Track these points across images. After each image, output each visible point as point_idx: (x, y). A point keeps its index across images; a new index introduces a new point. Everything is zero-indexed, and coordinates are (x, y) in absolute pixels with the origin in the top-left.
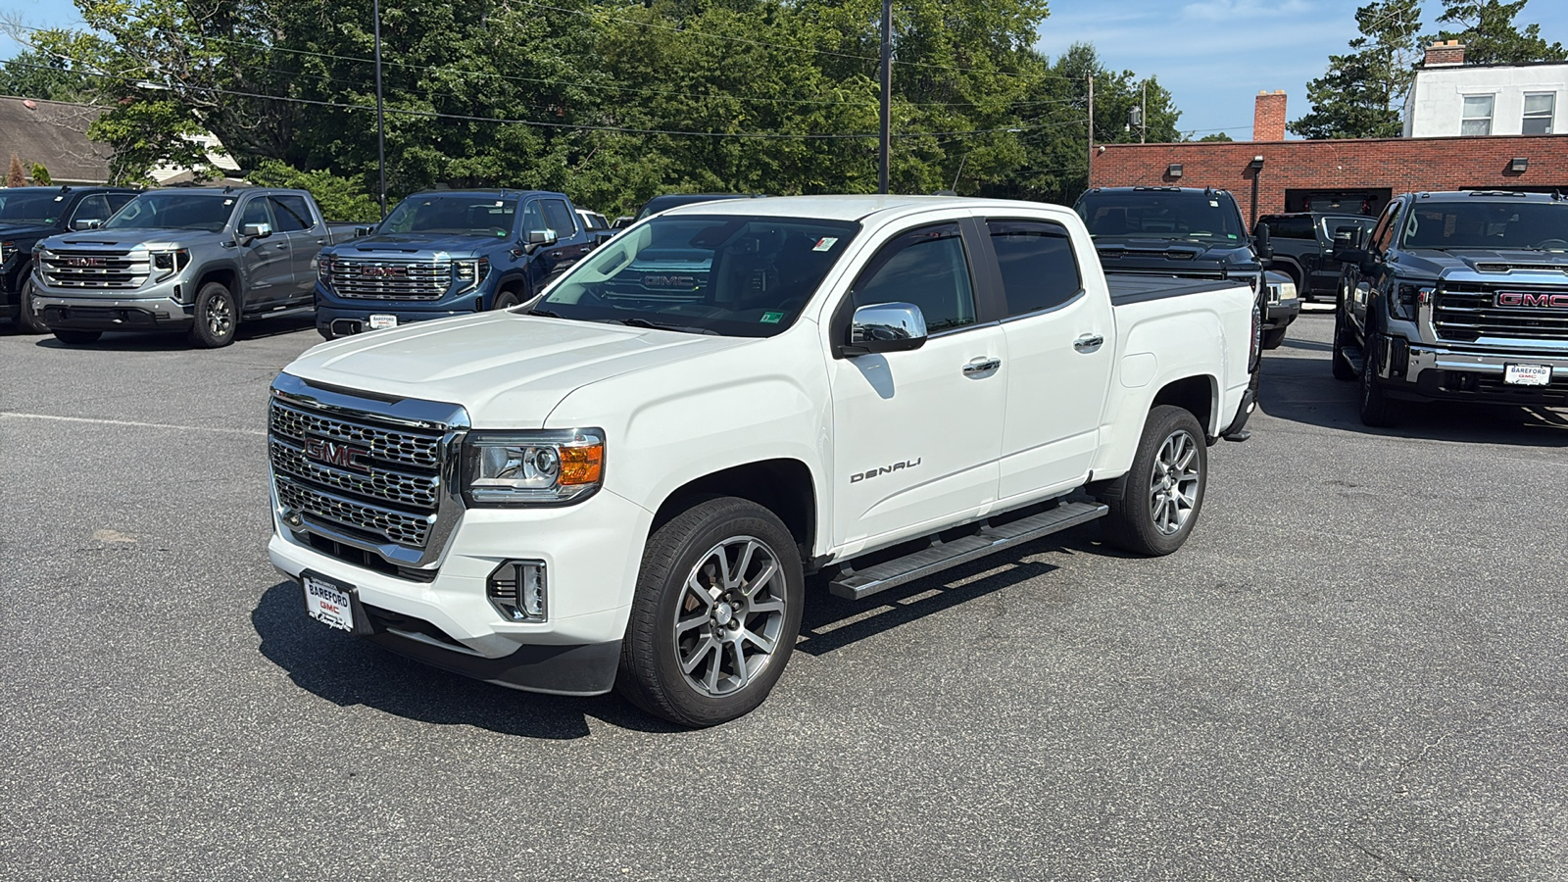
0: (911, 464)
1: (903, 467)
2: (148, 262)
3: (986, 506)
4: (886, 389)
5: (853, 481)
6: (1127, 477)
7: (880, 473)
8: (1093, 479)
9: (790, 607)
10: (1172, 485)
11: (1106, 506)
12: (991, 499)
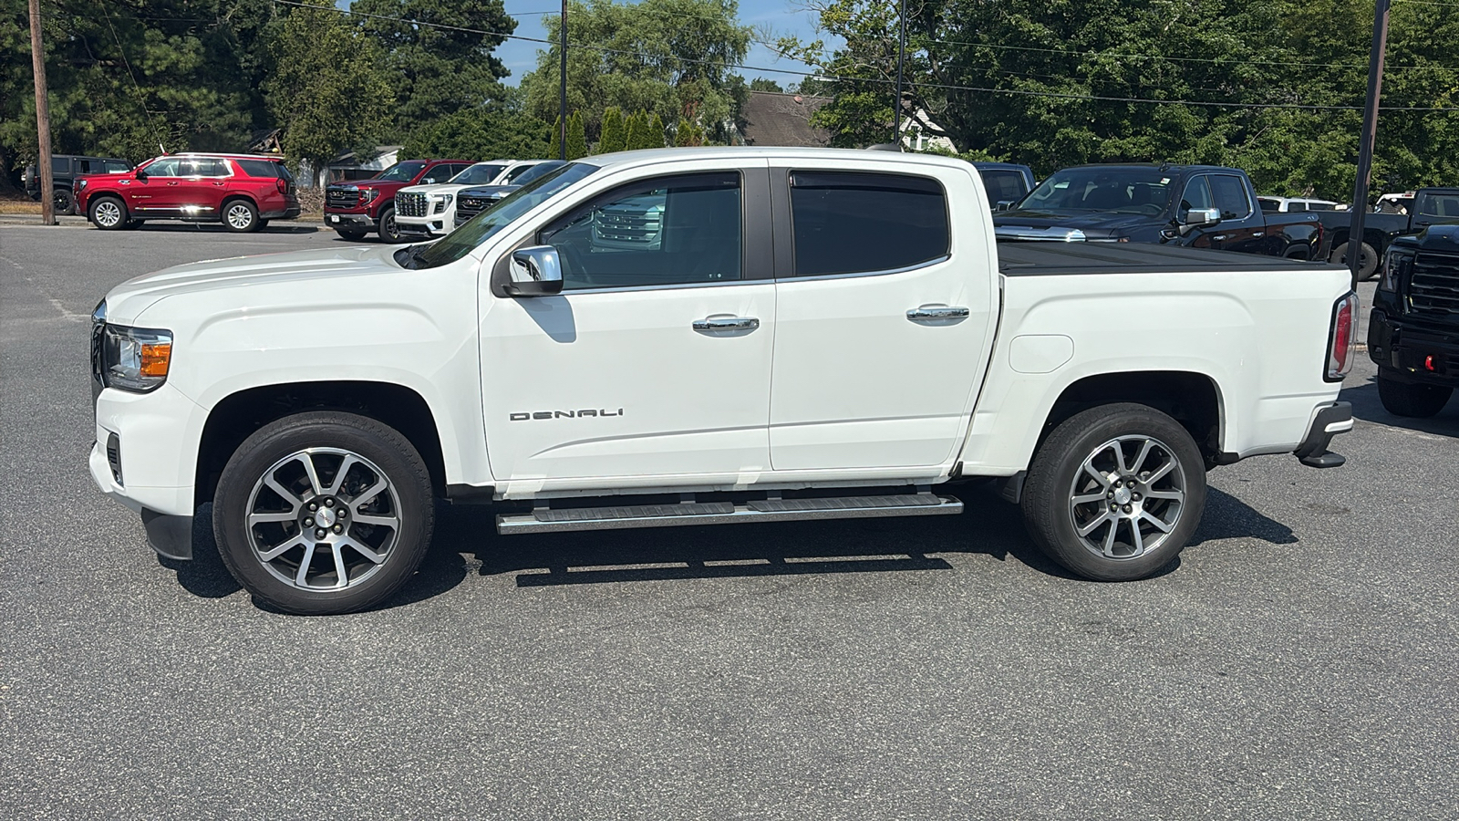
0: (605, 413)
1: (595, 415)
2: (657, 221)
3: (747, 476)
4: (563, 331)
5: (512, 419)
6: (1021, 478)
7: (557, 416)
8: (965, 472)
9: (406, 525)
10: (1133, 499)
11: (960, 504)
12: (761, 469)
